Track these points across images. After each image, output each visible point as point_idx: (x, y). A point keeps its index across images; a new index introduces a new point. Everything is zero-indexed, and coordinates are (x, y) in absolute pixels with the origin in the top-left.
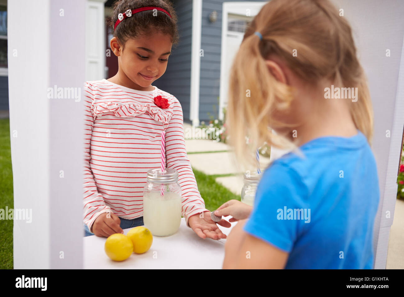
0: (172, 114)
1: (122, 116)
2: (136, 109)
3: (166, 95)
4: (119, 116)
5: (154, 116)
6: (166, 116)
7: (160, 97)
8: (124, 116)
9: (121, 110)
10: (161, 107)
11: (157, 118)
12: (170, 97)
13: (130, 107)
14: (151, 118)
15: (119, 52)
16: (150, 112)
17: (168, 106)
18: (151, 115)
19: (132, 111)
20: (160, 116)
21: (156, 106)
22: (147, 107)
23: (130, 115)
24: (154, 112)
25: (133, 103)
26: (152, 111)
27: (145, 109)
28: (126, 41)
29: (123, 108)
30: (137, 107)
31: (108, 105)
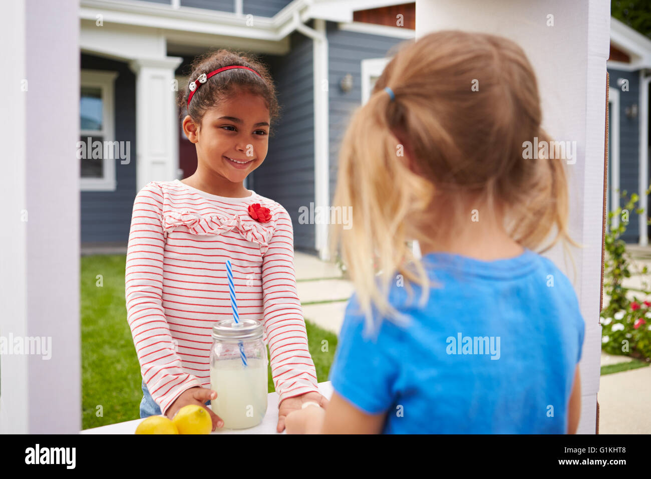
0: (274, 229)
1: (200, 233)
2: (221, 223)
3: (267, 203)
4: (195, 233)
5: (245, 234)
6: (264, 233)
7: (258, 205)
8: (202, 233)
9: (199, 226)
10: (258, 220)
11: (249, 237)
12: (273, 205)
13: (211, 221)
14: (243, 237)
15: (196, 137)
16: (241, 228)
17: (270, 219)
18: (242, 232)
19: (215, 227)
20: (256, 234)
21: (251, 219)
22: (236, 221)
23: (212, 231)
24: (247, 228)
25: (217, 215)
26: (244, 226)
27: (234, 223)
28: (202, 116)
29: (202, 223)
30: (222, 221)
31: (183, 215)
